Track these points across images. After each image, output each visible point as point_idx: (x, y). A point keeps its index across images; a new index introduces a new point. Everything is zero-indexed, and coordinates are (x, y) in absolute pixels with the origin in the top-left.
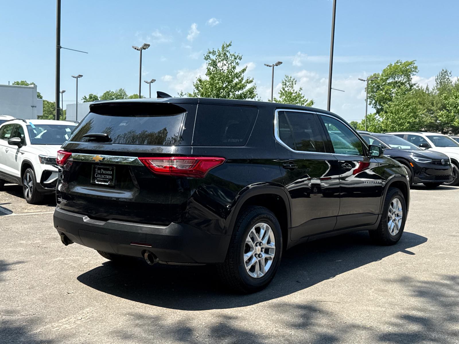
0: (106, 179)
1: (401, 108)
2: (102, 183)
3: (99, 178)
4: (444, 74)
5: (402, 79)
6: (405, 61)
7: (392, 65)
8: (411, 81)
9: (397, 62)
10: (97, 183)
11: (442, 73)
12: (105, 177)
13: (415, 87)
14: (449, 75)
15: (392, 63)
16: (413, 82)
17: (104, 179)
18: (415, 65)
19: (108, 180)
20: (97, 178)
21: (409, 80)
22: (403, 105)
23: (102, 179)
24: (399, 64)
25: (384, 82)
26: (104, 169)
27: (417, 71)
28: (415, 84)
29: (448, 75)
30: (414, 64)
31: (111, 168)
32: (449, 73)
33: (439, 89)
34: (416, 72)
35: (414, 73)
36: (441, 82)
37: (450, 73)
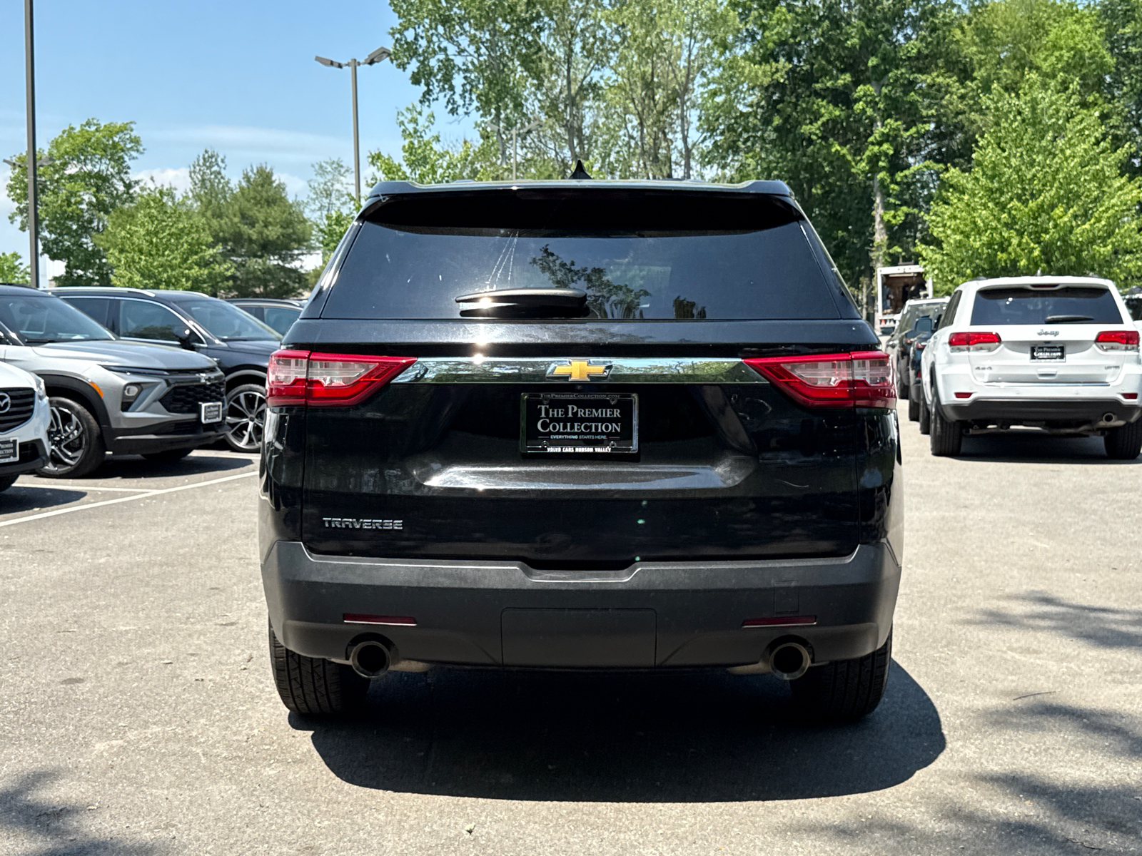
0: (597, 433)
1: (164, 240)
2: (580, 450)
3: (558, 433)
4: (209, 159)
5: (104, 167)
6: (107, 123)
7: (72, 129)
8: (126, 173)
9: (88, 124)
10: (551, 450)
11: (204, 159)
12: (586, 427)
13: (137, 189)
14: (220, 164)
15: (73, 126)
16: (132, 176)
17: (586, 434)
18: (133, 134)
19: (604, 437)
20: (550, 433)
21: (122, 169)
22: (167, 232)
23: (576, 437)
24: (93, 128)
25: (56, 171)
26: (581, 404)
27: (141, 149)
28: (137, 182)
29: (218, 165)
30: (132, 130)
31: (614, 398)
32: (219, 160)
33: (197, 197)
34: (138, 151)
35: (134, 154)
36: (203, 181)
37: (223, 161)
